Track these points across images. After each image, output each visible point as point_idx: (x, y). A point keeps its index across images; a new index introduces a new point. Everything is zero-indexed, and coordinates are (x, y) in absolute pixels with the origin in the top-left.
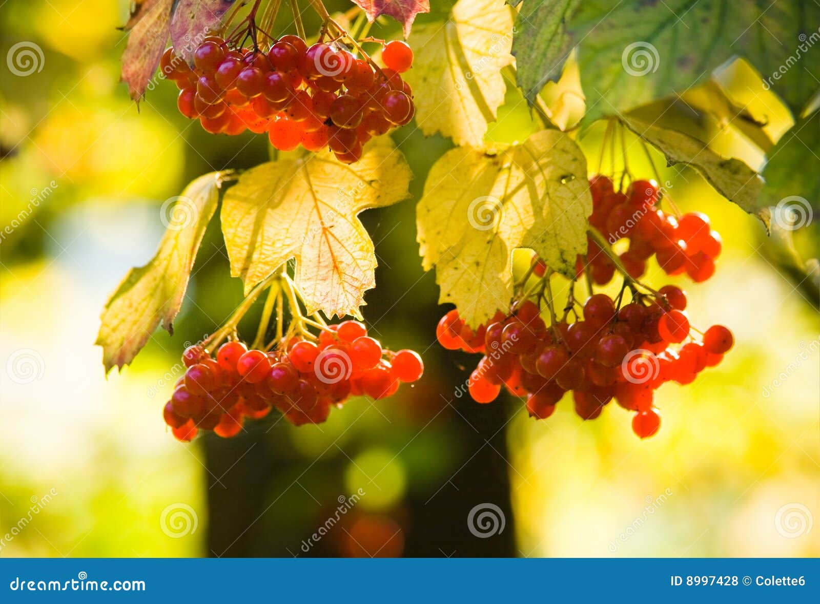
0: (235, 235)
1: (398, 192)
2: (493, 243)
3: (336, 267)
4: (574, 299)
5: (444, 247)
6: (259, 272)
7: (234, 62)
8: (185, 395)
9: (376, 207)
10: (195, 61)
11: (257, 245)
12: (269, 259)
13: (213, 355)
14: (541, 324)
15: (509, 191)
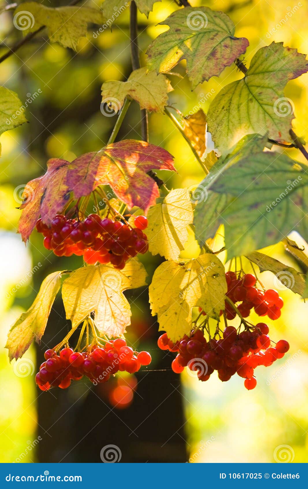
0: (68, 300)
1: (141, 282)
2: (183, 304)
3: (113, 315)
4: (219, 329)
5: (161, 306)
6: (79, 317)
7: (69, 226)
8: (46, 372)
9: (131, 289)
10: (51, 225)
11: (78, 305)
12: (83, 311)
13: (58, 353)
14: (204, 340)
15: (190, 281)
